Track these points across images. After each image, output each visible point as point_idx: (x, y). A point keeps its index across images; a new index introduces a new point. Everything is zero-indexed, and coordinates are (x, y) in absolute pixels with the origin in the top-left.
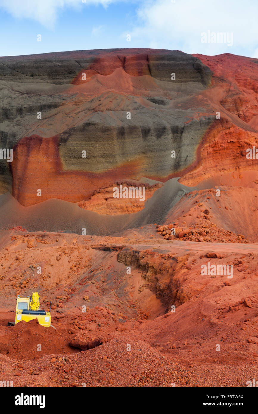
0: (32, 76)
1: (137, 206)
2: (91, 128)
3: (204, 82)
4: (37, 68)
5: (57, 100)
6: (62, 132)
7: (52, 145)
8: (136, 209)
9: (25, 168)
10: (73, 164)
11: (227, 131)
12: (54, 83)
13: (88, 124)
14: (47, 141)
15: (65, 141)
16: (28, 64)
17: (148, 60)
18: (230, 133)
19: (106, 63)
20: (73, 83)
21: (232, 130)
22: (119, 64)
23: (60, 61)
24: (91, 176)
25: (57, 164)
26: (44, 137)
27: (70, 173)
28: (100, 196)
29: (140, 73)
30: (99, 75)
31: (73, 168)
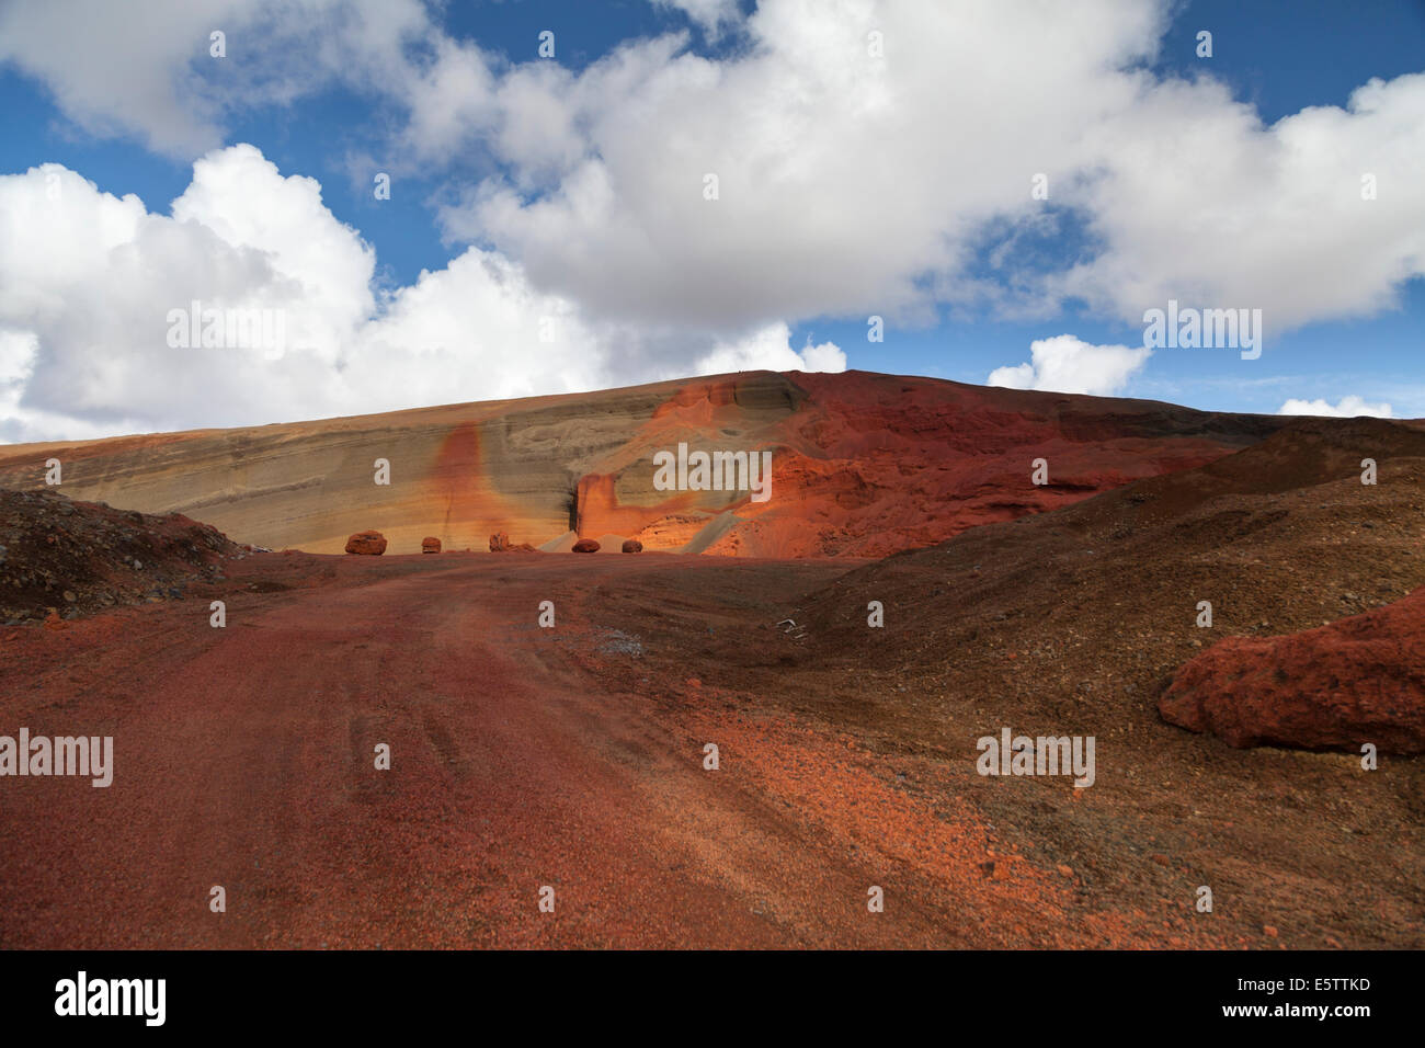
0: (611, 412)
1: (685, 539)
2: (643, 463)
3: (791, 407)
4: (616, 404)
5: (627, 436)
6: (618, 469)
7: (608, 482)
8: (683, 542)
9: (584, 505)
10: (625, 499)
11: (792, 460)
12: (635, 418)
13: (641, 460)
14: (604, 478)
15: (619, 477)
16: (607, 401)
17: (735, 388)
18: (795, 462)
19: (689, 394)
20: (652, 417)
21: (796, 458)
22: (706, 393)
23: (641, 396)
24: (642, 511)
25: (613, 501)
26: (601, 474)
27: (624, 508)
28: (651, 530)
29: (725, 402)
30: (680, 407)
31: (627, 503)
